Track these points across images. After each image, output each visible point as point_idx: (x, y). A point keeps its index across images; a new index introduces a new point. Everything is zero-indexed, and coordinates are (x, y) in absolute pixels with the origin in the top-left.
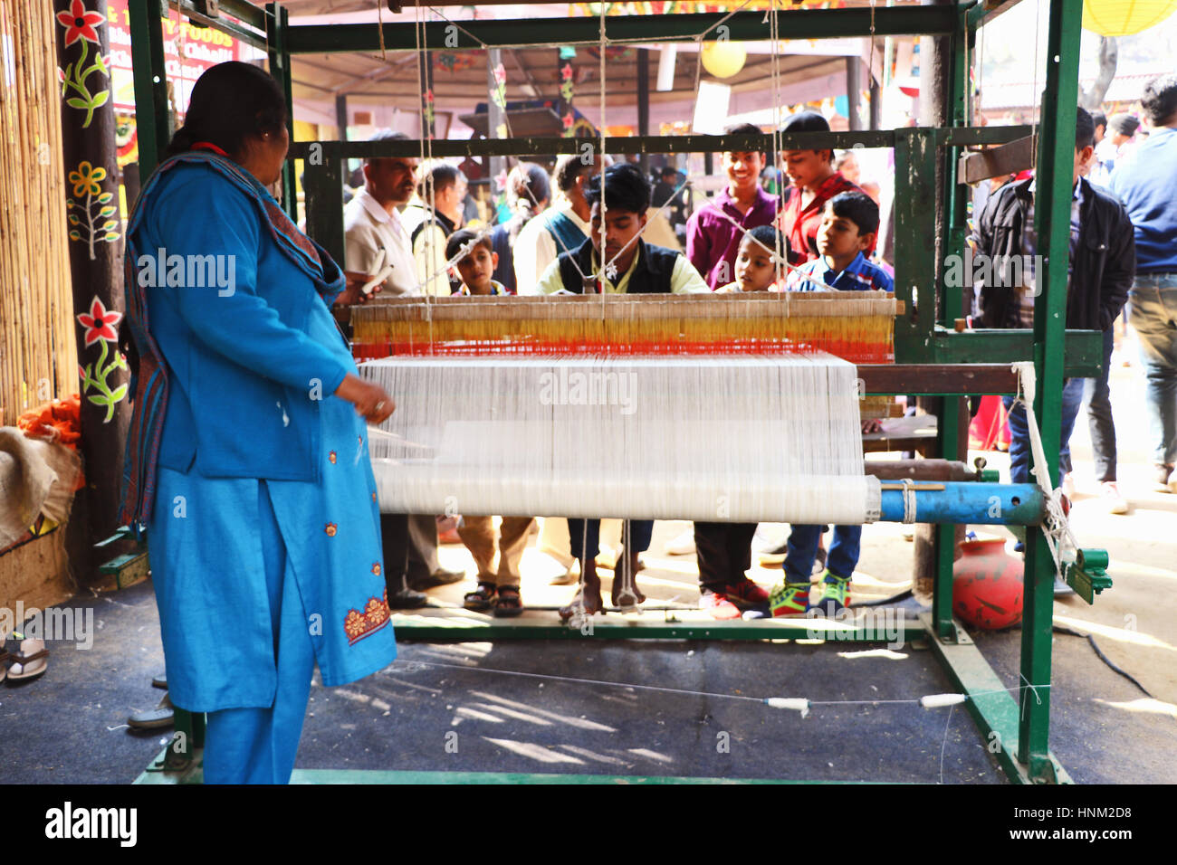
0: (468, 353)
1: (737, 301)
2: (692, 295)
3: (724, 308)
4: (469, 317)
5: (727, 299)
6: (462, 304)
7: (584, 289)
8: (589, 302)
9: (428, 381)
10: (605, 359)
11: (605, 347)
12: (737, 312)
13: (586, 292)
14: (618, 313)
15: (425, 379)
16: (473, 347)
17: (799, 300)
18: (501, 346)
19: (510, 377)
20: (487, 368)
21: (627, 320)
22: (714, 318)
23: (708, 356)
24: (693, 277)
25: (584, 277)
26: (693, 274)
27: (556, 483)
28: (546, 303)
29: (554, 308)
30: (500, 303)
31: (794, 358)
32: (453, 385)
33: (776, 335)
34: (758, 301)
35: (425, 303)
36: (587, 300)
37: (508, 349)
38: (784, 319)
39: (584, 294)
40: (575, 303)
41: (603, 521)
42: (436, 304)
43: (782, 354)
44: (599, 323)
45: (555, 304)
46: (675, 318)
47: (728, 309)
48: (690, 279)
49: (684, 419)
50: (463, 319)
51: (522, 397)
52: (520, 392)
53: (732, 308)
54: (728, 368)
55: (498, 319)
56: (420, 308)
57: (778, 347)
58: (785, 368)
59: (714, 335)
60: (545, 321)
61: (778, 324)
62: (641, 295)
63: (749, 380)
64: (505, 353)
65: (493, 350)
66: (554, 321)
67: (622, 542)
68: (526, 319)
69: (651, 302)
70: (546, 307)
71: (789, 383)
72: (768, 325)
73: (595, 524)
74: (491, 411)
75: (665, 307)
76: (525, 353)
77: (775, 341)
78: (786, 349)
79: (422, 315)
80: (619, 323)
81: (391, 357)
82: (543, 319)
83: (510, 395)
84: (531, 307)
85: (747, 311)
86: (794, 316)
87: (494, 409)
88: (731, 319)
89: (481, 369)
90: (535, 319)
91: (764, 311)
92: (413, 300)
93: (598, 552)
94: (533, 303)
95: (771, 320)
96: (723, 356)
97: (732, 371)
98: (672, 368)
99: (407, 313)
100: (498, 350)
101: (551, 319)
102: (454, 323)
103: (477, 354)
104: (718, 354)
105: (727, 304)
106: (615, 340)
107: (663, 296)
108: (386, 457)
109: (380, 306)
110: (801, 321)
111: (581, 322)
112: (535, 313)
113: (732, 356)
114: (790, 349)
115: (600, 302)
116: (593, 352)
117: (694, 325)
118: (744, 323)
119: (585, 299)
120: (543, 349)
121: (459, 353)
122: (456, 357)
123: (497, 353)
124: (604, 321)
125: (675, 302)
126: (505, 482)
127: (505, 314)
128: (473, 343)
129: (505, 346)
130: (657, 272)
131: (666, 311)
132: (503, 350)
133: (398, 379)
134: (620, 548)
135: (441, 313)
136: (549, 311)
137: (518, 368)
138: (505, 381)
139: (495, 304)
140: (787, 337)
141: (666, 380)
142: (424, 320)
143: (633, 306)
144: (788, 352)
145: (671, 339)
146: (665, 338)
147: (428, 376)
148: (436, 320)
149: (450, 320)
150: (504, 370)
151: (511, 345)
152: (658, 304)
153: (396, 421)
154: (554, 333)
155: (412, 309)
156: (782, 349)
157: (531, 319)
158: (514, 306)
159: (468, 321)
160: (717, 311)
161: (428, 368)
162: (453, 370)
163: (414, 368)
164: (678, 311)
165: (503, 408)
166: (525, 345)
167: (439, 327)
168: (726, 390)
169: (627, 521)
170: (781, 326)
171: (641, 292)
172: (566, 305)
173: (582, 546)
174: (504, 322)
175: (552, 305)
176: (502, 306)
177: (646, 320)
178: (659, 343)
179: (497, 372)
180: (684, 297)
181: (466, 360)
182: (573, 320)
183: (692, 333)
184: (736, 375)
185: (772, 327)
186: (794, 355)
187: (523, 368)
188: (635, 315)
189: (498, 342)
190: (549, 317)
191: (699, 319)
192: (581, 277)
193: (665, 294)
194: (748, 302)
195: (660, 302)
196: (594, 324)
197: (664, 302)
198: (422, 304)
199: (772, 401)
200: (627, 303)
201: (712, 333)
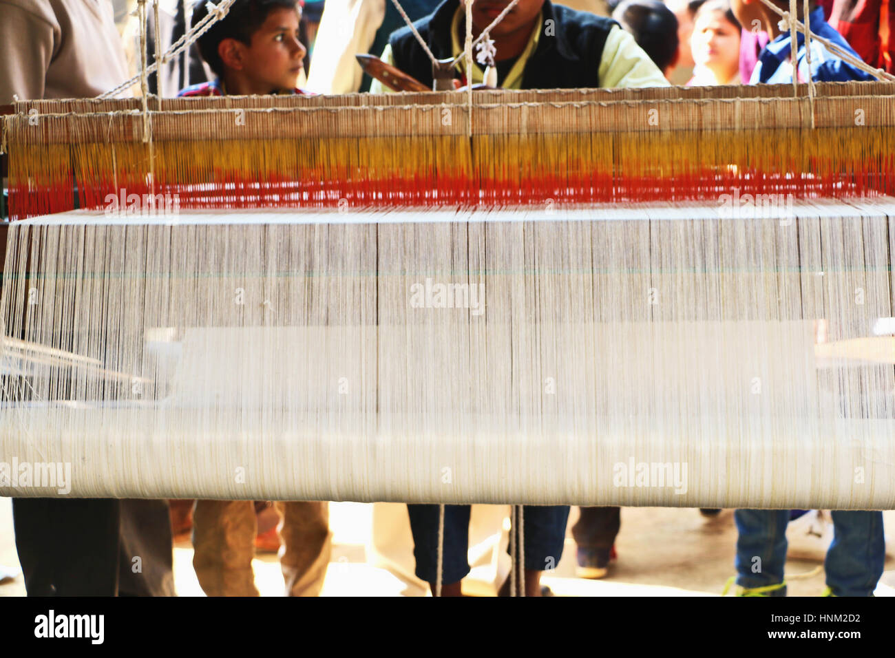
0: (218, 204)
1: (718, 100)
2: (634, 91)
3: (693, 112)
4: (222, 135)
5: (698, 97)
6: (209, 110)
7: (435, 82)
8: (443, 105)
9: (145, 251)
10: (475, 210)
11: (476, 191)
12: (719, 119)
13: (438, 89)
14: (498, 123)
15: (139, 249)
16: (230, 193)
17: (833, 97)
18: (281, 191)
19: (298, 244)
20: (255, 225)
21: (514, 137)
22: (675, 132)
23: (665, 203)
24: (638, 65)
25: (435, 61)
26: (638, 60)
27: (384, 439)
28: (363, 107)
29: (379, 116)
30: (280, 109)
31: (823, 203)
32: (193, 260)
33: (790, 166)
34: (756, 99)
35: (141, 110)
36: (439, 102)
37: (295, 196)
38: (806, 133)
39: (434, 91)
40: (417, 106)
41: (476, 510)
42: (160, 112)
43: (802, 198)
44: (463, 144)
45: (380, 108)
46: (604, 132)
47: (700, 114)
48: (632, 67)
49: (622, 320)
50: (210, 140)
51: (320, 279)
52: (316, 270)
53: (708, 114)
54: (703, 222)
55: (275, 138)
56: (130, 117)
57: (794, 187)
58: (809, 219)
59: (676, 167)
60: (362, 141)
61: (794, 143)
62: (539, 91)
63: (742, 242)
64: (290, 202)
65: (267, 197)
66: (380, 141)
67: (509, 551)
68: (327, 138)
69: (558, 104)
70: (364, 114)
71: (816, 248)
72: (775, 146)
73: (460, 515)
74: (263, 306)
75: (584, 112)
76: (326, 202)
77: (788, 176)
78: (808, 191)
79: (135, 133)
80: (499, 144)
81: (78, 211)
82: (358, 138)
83: (298, 279)
84: (336, 113)
85: (737, 117)
86: (823, 127)
87: (267, 302)
88: (707, 134)
89: (245, 228)
90: (344, 137)
91: (768, 118)
92: (118, 104)
93: (466, 569)
94: (339, 108)
95: (783, 134)
96: (694, 202)
97: (711, 227)
98: (598, 222)
99: (108, 128)
100: (276, 197)
101: (375, 136)
102: (195, 147)
103: (238, 204)
104: (683, 199)
105: (699, 105)
106: (492, 176)
107: (581, 94)
108: (68, 398)
109: (57, 115)
110: (835, 136)
111: (430, 143)
112: (345, 125)
113: (708, 202)
114: (817, 190)
115: (464, 105)
116: (451, 201)
117: (638, 144)
118: (731, 140)
119: (436, 100)
120: (361, 195)
121: (204, 204)
122: (199, 209)
123: (273, 202)
124: (471, 139)
125: (603, 103)
126: (290, 437)
127: (287, 127)
128: (230, 186)
129: (289, 191)
130: (576, 57)
131: (587, 120)
132: (286, 197)
133: (90, 247)
134: (507, 564)
135: (170, 127)
136: (370, 121)
137: (311, 226)
138: (288, 250)
139: (269, 110)
140: (810, 171)
141: (588, 246)
142: (140, 141)
143: (525, 110)
144: (814, 195)
145: (596, 174)
146: (585, 170)
147: (145, 242)
148: (161, 141)
149: (186, 141)
150: (287, 228)
151: (300, 190)
152: (571, 107)
153: (85, 328)
154: (378, 164)
155: (116, 119)
156: (802, 191)
157: (337, 137)
158: (305, 112)
159: (220, 142)
160: (681, 120)
161: (146, 227)
162: (192, 229)
163: (120, 226)
164: (609, 119)
165: (284, 300)
166: (326, 188)
167: (165, 154)
168: (699, 261)
169: (517, 508)
170: (801, 145)
171: (540, 88)
172: (401, 109)
173: (436, 557)
174: (287, 144)
175: (375, 111)
176: (282, 113)
177: (548, 136)
178: (572, 182)
179: (272, 233)
180: (620, 94)
181: (216, 213)
182: (415, 139)
183: (635, 160)
184: (718, 236)
185: (782, 148)
186: (825, 200)
187: (321, 226)
188: (529, 128)
189: (276, 186)
190: (370, 133)
191: (648, 136)
192: (430, 61)
193: (584, 90)
194: (738, 101)
195: (576, 104)
196: (453, 146)
197: (583, 103)
198: (136, 112)
199: (785, 281)
200: (516, 105)
201: (672, 163)
